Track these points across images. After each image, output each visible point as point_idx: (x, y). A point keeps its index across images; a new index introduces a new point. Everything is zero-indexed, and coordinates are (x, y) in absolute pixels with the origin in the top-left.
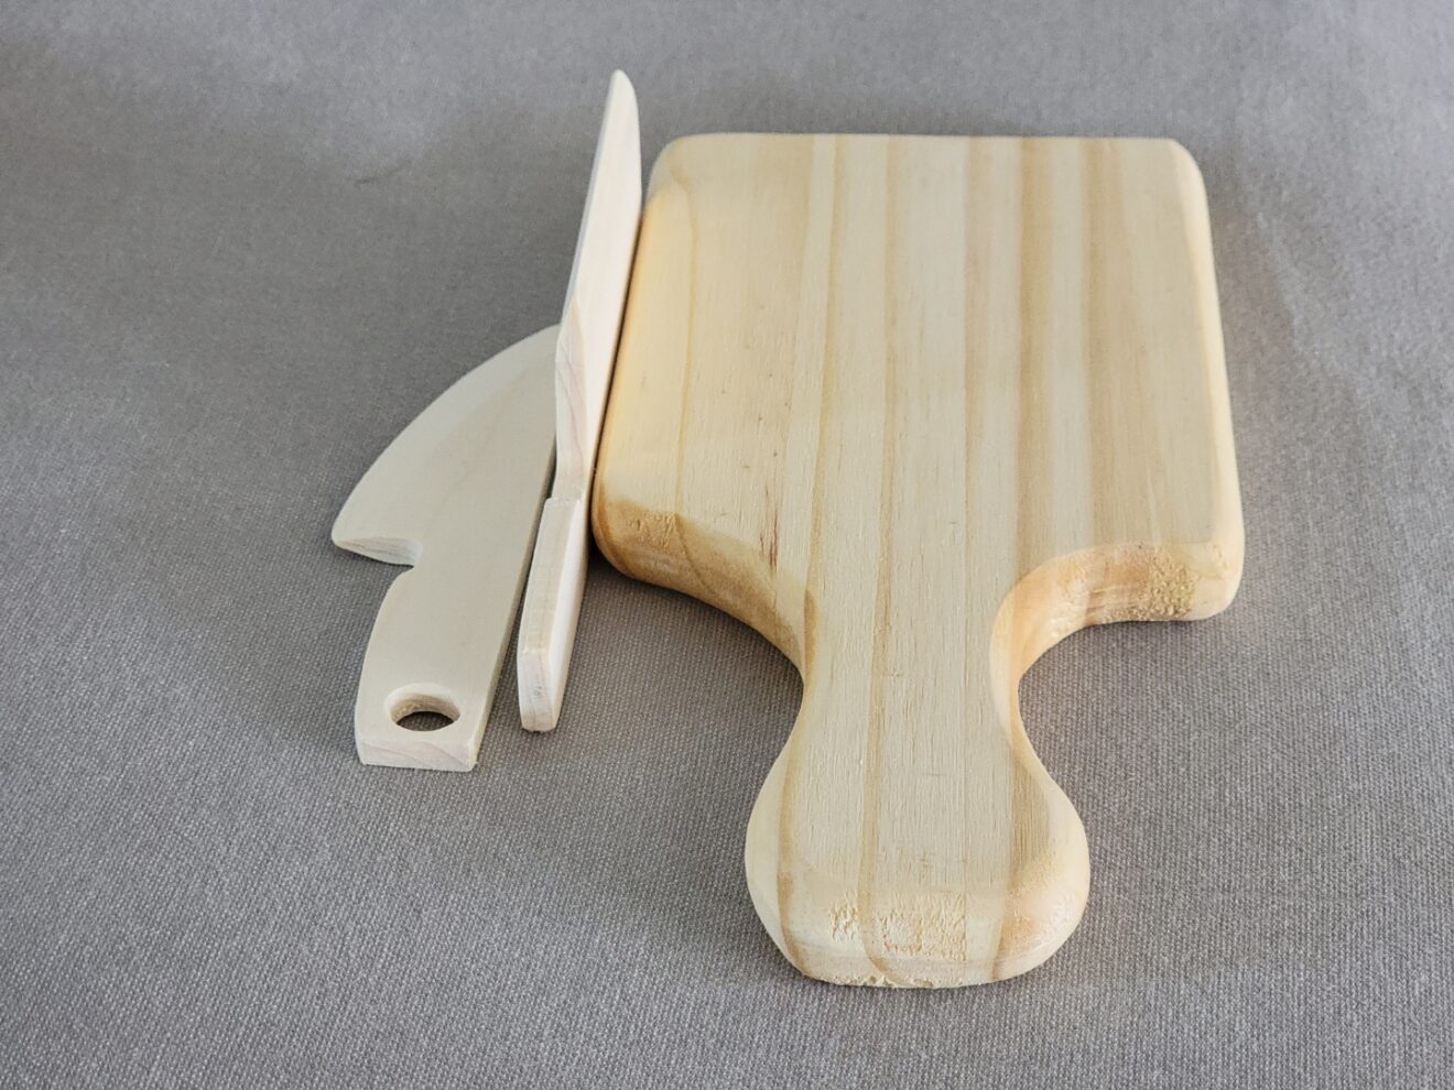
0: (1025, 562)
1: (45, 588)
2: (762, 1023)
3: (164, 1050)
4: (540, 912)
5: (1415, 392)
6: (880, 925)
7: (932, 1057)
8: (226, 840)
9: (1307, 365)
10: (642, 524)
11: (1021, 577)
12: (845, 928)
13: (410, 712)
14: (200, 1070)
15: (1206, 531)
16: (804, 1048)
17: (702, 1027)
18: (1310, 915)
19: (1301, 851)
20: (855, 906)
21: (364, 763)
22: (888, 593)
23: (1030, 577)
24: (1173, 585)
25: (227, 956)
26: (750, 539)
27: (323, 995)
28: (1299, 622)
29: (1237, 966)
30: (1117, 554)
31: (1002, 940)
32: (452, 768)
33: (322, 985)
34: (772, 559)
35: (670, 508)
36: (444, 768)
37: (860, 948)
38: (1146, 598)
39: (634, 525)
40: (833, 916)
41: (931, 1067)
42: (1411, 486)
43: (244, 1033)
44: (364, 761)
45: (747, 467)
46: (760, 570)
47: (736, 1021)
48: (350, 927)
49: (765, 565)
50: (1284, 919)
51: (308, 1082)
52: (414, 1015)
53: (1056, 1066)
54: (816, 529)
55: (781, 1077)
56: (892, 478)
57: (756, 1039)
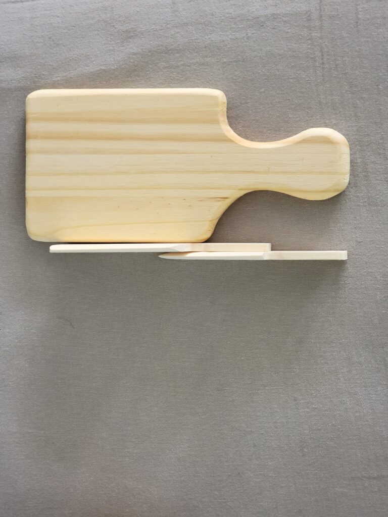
5: (130, 37)
9: (123, 65)
11: (233, 141)
26: (219, 204)
34: (227, 198)
35: (207, 223)
42: (172, 38)
45: (190, 206)
46: (228, 201)
54: (214, 188)
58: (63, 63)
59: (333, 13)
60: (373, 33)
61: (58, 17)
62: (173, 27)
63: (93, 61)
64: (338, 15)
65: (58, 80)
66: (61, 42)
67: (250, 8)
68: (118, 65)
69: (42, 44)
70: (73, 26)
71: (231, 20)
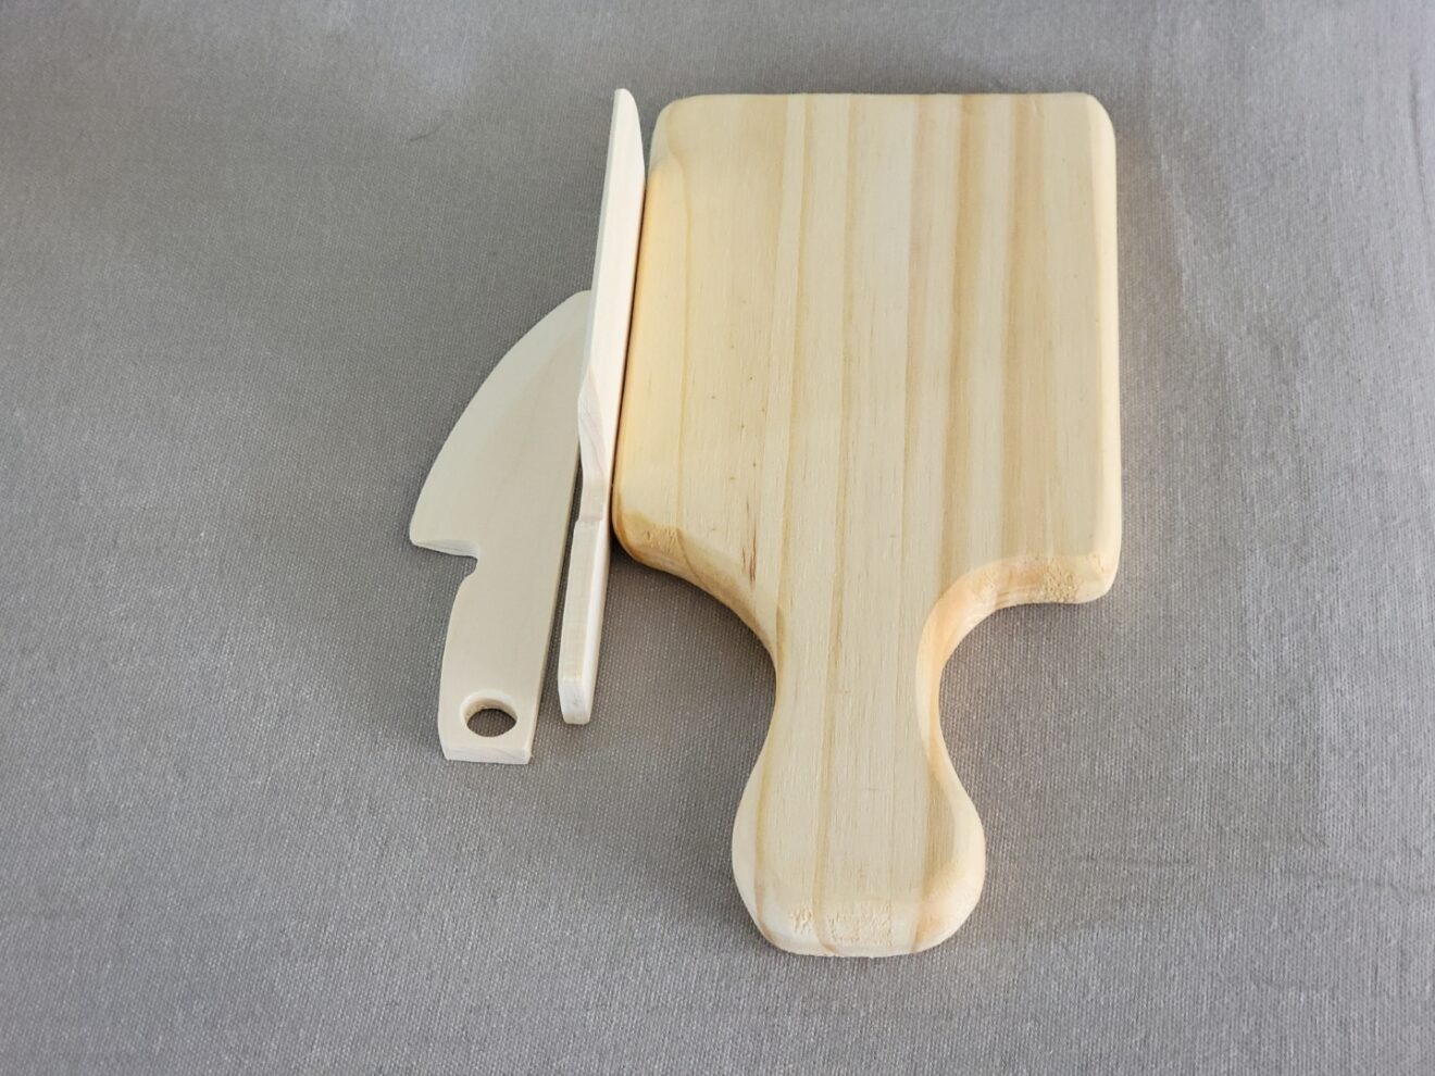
0: (948, 575)
1: (194, 593)
2: (746, 988)
3: (321, 1030)
4: (584, 893)
5: (1276, 352)
6: (828, 924)
7: (868, 1014)
8: (351, 836)
9: (1190, 325)
10: (652, 535)
11: (942, 593)
12: (804, 926)
13: (480, 709)
14: (348, 1046)
15: (1088, 542)
16: (777, 1008)
17: (703, 992)
18: (1150, 880)
19: (1149, 820)
20: (811, 911)
21: (448, 759)
22: (840, 612)
23: (951, 591)
24: (1062, 586)
25: (359, 944)
26: (734, 555)
27: (430, 977)
28: (1163, 598)
29: (1093, 928)
30: (1019, 563)
31: (917, 934)
32: (513, 762)
33: (429, 968)
34: (752, 575)
35: (673, 524)
36: (507, 762)
37: (815, 939)
38: (1042, 593)
39: (645, 536)
40: (795, 918)
41: (867, 1022)
42: (1264, 454)
43: (377, 1012)
44: (447, 757)
45: (732, 478)
46: (742, 582)
47: (728, 988)
48: (446, 913)
49: (746, 579)
50: (1131, 884)
51: (424, 1053)
52: (497, 990)
53: (957, 1020)
54: (786, 542)
55: (759, 1035)
56: (845, 489)
57: (742, 1002)
58: (1212, 181)
59: (1309, 914)
60: (1225, 1027)
61: (1359, 188)
62: (1301, 460)
63: (1210, 256)
64: (1301, 927)
65: (1159, 167)
66: (1278, 183)
67: (1345, 676)
68: (1190, 313)
69: (1276, 138)
70: (1325, 219)
71: (1309, 617)
